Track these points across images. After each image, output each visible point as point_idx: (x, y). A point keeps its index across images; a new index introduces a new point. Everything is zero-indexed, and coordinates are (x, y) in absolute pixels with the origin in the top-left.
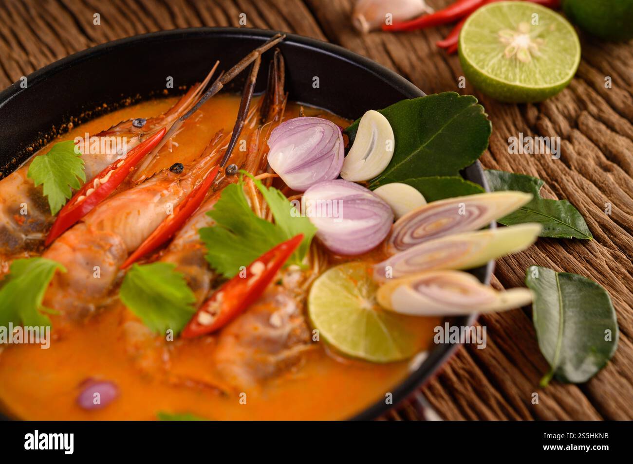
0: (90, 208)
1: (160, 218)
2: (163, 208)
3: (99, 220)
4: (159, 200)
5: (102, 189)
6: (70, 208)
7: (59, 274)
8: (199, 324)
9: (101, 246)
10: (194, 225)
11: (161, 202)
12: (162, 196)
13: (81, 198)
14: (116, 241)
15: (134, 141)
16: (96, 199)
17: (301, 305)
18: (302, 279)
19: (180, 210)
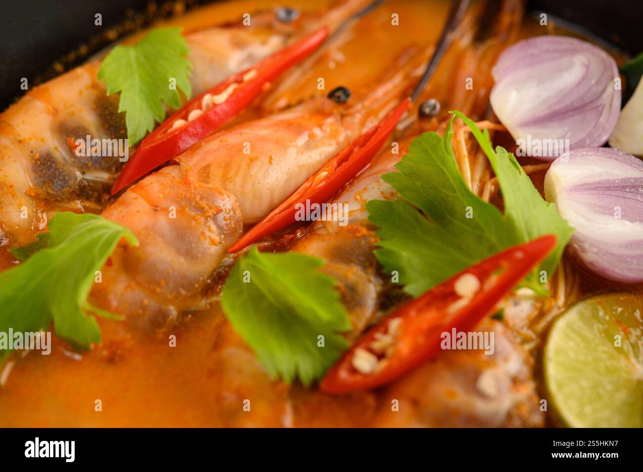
0: (191, 141)
1: (304, 175)
2: (310, 156)
3: (204, 164)
4: (305, 143)
5: (215, 113)
6: (160, 137)
7: (124, 247)
8: (354, 371)
9: (201, 209)
10: (359, 193)
11: (308, 146)
12: (312, 136)
13: (179, 123)
14: (226, 203)
15: (274, 43)
16: (203, 128)
17: (532, 360)
18: (536, 313)
19: (339, 164)
